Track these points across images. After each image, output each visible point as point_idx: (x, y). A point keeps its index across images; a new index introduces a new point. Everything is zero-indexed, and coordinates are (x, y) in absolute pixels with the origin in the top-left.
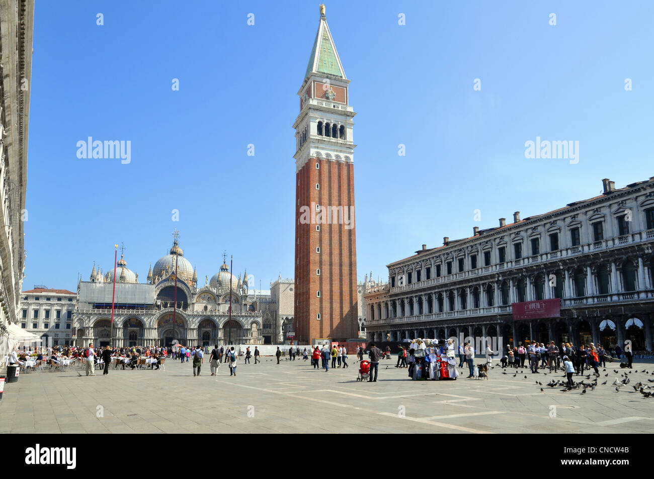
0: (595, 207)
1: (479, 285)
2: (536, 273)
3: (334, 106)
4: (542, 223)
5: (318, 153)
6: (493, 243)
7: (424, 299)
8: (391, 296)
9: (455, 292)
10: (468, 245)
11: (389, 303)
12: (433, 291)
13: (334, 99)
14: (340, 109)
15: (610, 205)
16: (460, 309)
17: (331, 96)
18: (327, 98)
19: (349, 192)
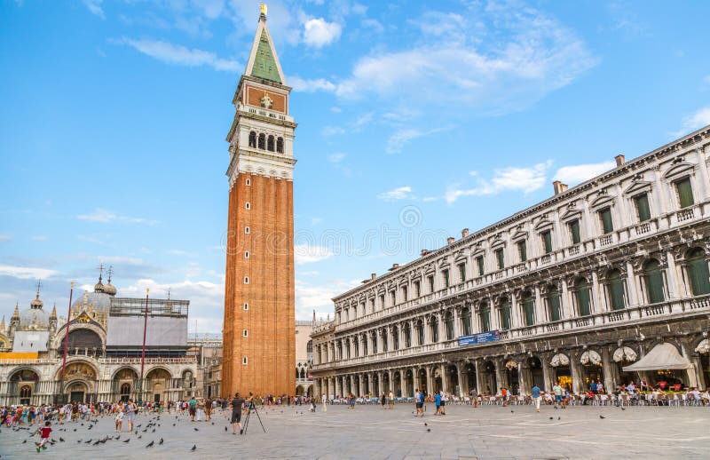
0: (541, 213)
1: (422, 316)
2: (480, 299)
3: (271, 115)
4: (486, 237)
5: (249, 167)
6: (437, 265)
7: (369, 336)
8: (337, 334)
9: (399, 326)
10: (411, 269)
11: (335, 343)
12: (377, 327)
13: (270, 107)
14: (278, 118)
15: (559, 208)
16: (405, 348)
17: (267, 103)
18: (263, 106)
19: (288, 213)
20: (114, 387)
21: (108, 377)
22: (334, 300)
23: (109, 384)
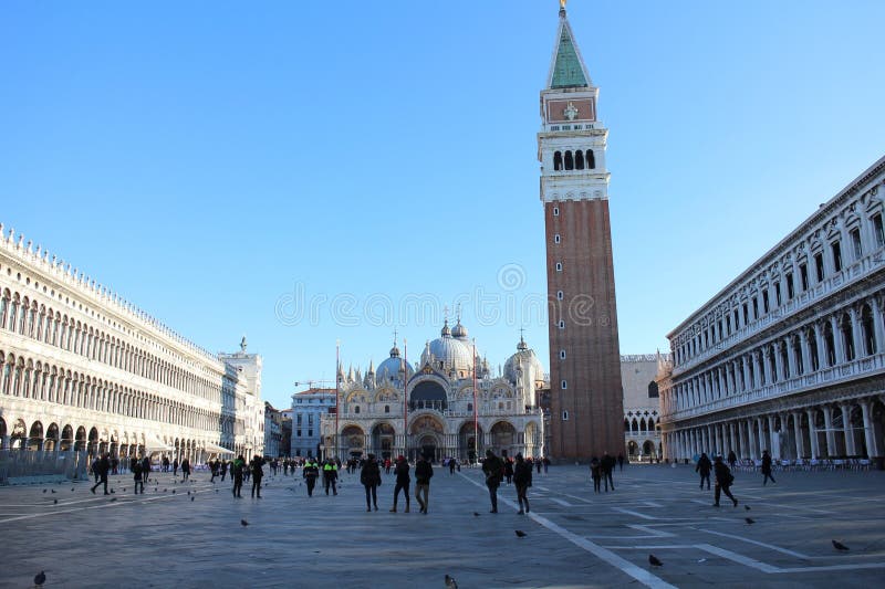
3: (576, 128)
5: (556, 194)
13: (576, 118)
14: (584, 128)
17: (571, 115)
18: (567, 118)
19: (604, 239)
20: (461, 442)
21: (454, 431)
22: (669, 337)
23: (455, 438)
